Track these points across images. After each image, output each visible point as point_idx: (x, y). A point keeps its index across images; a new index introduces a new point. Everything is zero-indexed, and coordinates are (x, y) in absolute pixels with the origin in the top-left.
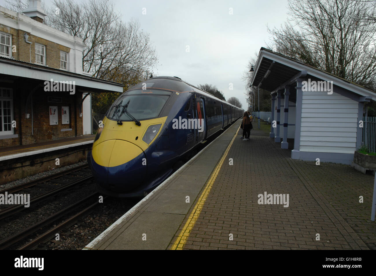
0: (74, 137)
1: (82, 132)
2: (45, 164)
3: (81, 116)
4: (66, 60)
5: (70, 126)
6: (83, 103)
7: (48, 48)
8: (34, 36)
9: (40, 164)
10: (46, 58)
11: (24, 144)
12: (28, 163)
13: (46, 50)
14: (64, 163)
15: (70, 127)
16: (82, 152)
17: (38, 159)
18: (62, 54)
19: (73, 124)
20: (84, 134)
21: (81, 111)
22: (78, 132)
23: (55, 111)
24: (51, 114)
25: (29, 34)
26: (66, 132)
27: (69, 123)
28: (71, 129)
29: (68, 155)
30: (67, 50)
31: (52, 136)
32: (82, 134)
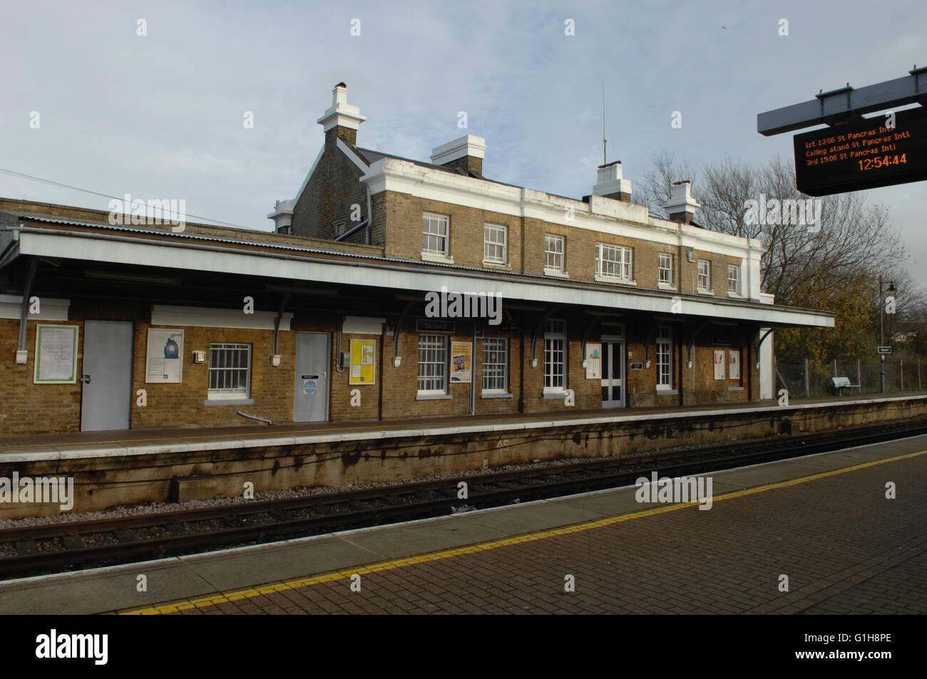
0: (747, 401)
1: (759, 394)
2: (725, 430)
3: (758, 366)
4: (735, 278)
5: (741, 383)
6: (761, 347)
7: (713, 264)
8: (698, 251)
9: (719, 430)
10: (711, 278)
11: (684, 403)
12: (707, 426)
13: (711, 268)
14: (747, 434)
15: (741, 385)
16: (769, 422)
17: (716, 423)
18: (731, 269)
19: (745, 380)
20: (761, 398)
21: (758, 359)
22: (752, 394)
23: (721, 359)
24: (716, 363)
25: (692, 249)
26: (735, 392)
27: (739, 378)
28: (742, 388)
29: (751, 424)
30: (737, 262)
31: (717, 396)
32: (759, 398)
